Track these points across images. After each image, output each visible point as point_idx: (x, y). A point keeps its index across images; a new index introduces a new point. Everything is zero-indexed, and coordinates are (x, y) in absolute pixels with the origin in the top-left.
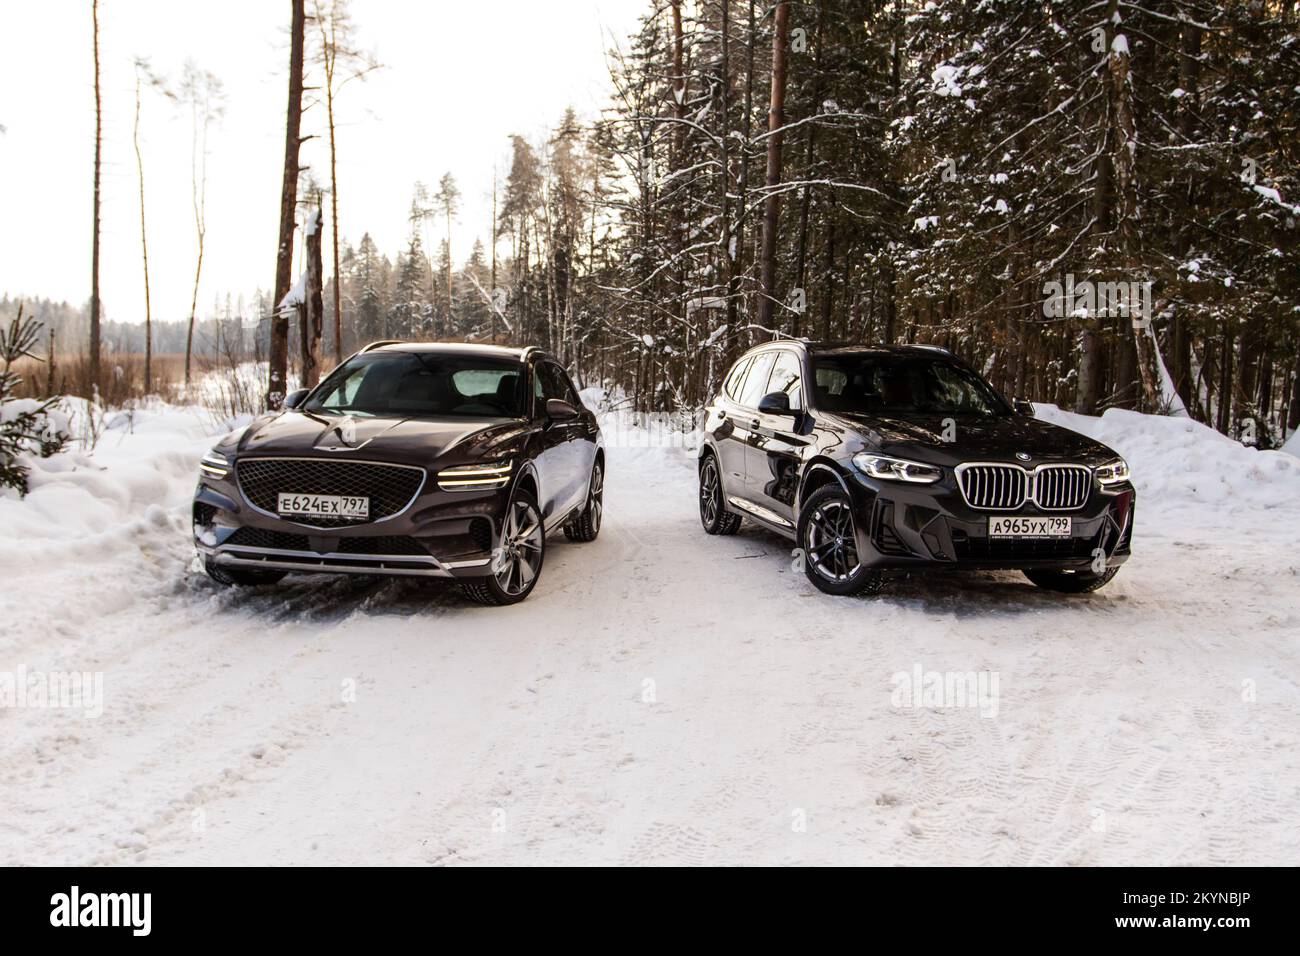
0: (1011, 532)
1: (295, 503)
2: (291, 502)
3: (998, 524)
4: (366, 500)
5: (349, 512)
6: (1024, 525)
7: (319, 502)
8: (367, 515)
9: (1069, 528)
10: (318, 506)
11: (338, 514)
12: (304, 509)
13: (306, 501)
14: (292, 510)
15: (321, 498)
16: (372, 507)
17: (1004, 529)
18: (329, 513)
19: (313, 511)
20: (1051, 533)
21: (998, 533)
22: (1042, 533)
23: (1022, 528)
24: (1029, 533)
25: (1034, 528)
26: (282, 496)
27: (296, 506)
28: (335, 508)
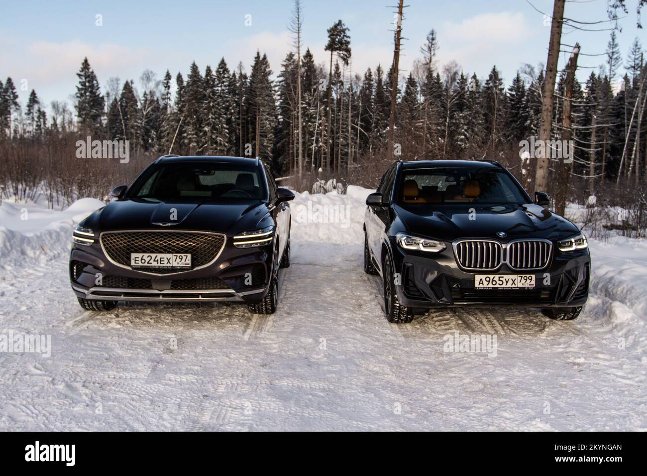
0: (491, 285)
1: (142, 259)
2: (140, 259)
3: (481, 280)
4: (189, 256)
5: (178, 263)
6: (499, 280)
7: (158, 258)
8: (190, 265)
9: (533, 282)
10: (157, 261)
11: (171, 265)
12: (148, 263)
13: (150, 258)
14: (140, 264)
15: (160, 256)
16: (193, 260)
17: (485, 283)
18: (165, 265)
19: (154, 264)
20: (520, 285)
21: (481, 285)
22: (514, 286)
23: (499, 282)
24: (504, 285)
25: (507, 282)
26: (133, 255)
27: (143, 261)
28: (169, 262)
